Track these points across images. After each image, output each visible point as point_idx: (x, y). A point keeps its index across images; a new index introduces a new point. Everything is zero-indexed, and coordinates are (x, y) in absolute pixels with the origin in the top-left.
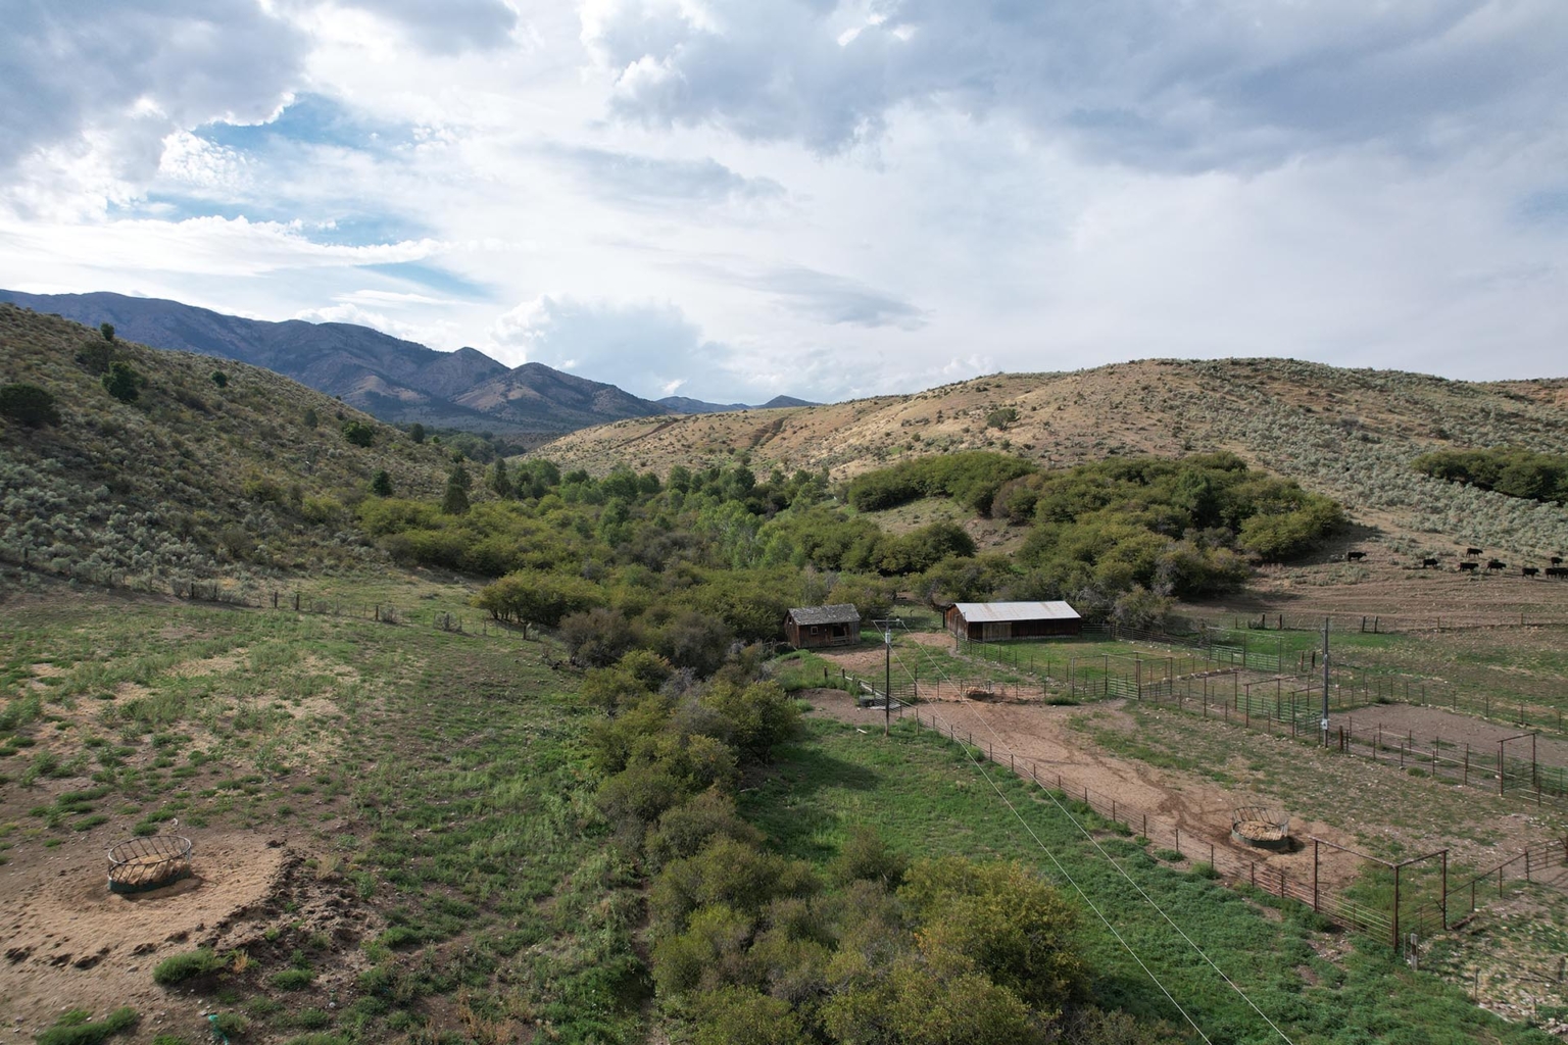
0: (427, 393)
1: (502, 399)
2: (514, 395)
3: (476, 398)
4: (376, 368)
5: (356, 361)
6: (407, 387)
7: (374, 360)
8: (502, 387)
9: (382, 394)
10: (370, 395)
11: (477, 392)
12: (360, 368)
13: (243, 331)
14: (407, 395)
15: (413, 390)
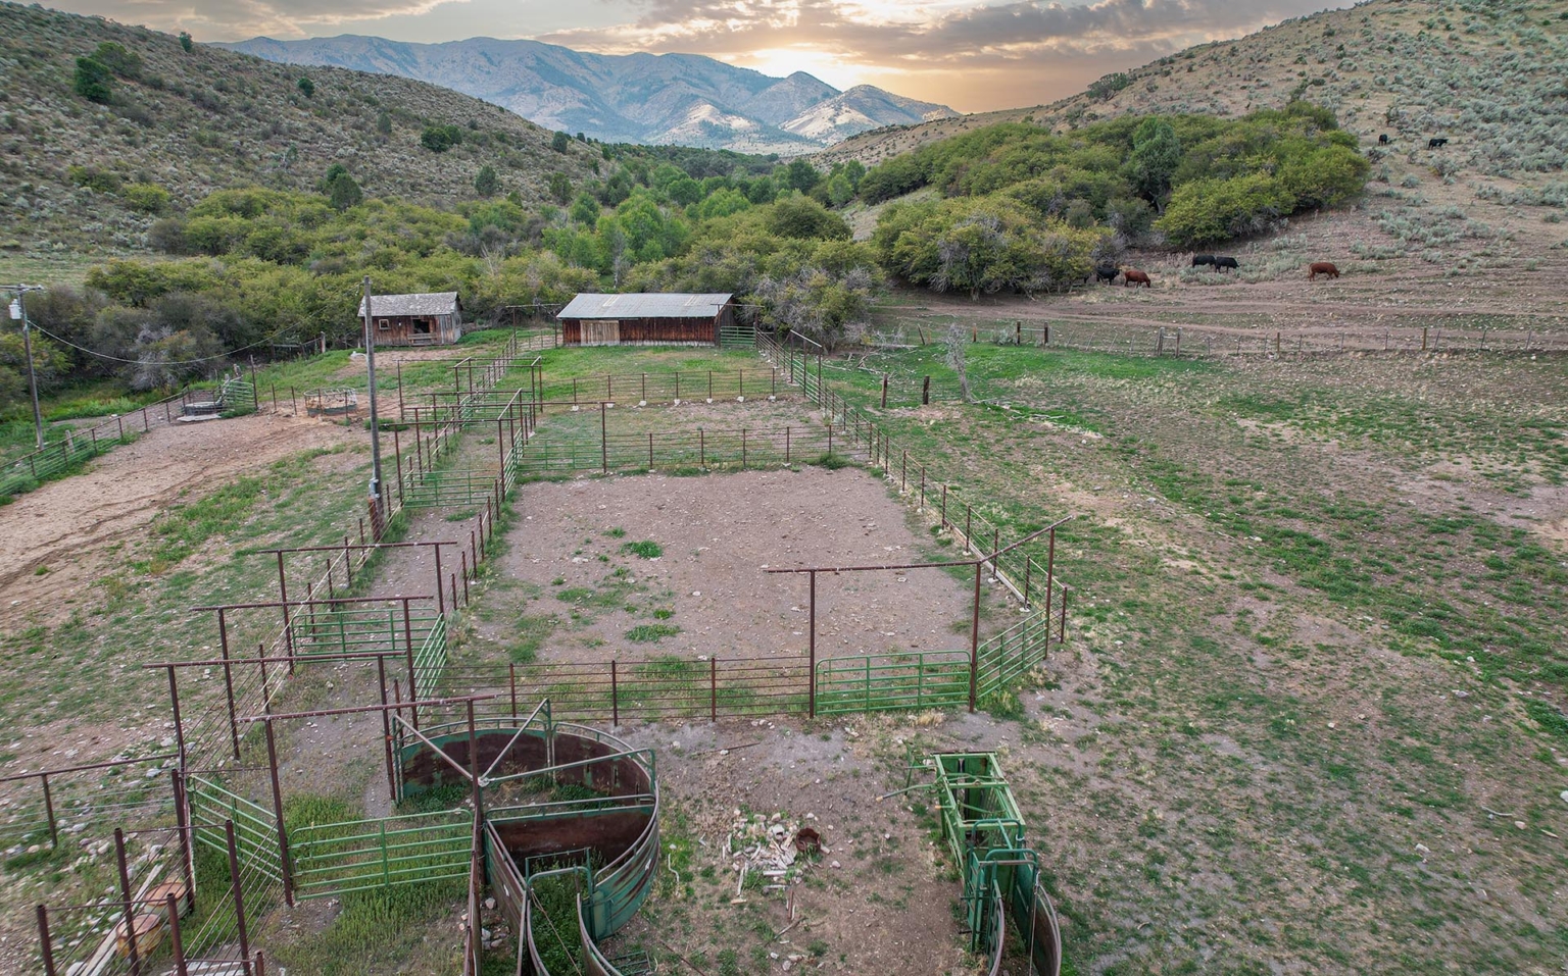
0: (759, 121)
1: (830, 125)
2: (842, 120)
3: (802, 125)
4: (712, 97)
5: (693, 91)
6: (741, 115)
7: (710, 89)
8: (830, 112)
9: (715, 123)
10: (704, 124)
11: (806, 118)
12: (698, 97)
13: (593, 66)
14: (738, 123)
15: (745, 117)
